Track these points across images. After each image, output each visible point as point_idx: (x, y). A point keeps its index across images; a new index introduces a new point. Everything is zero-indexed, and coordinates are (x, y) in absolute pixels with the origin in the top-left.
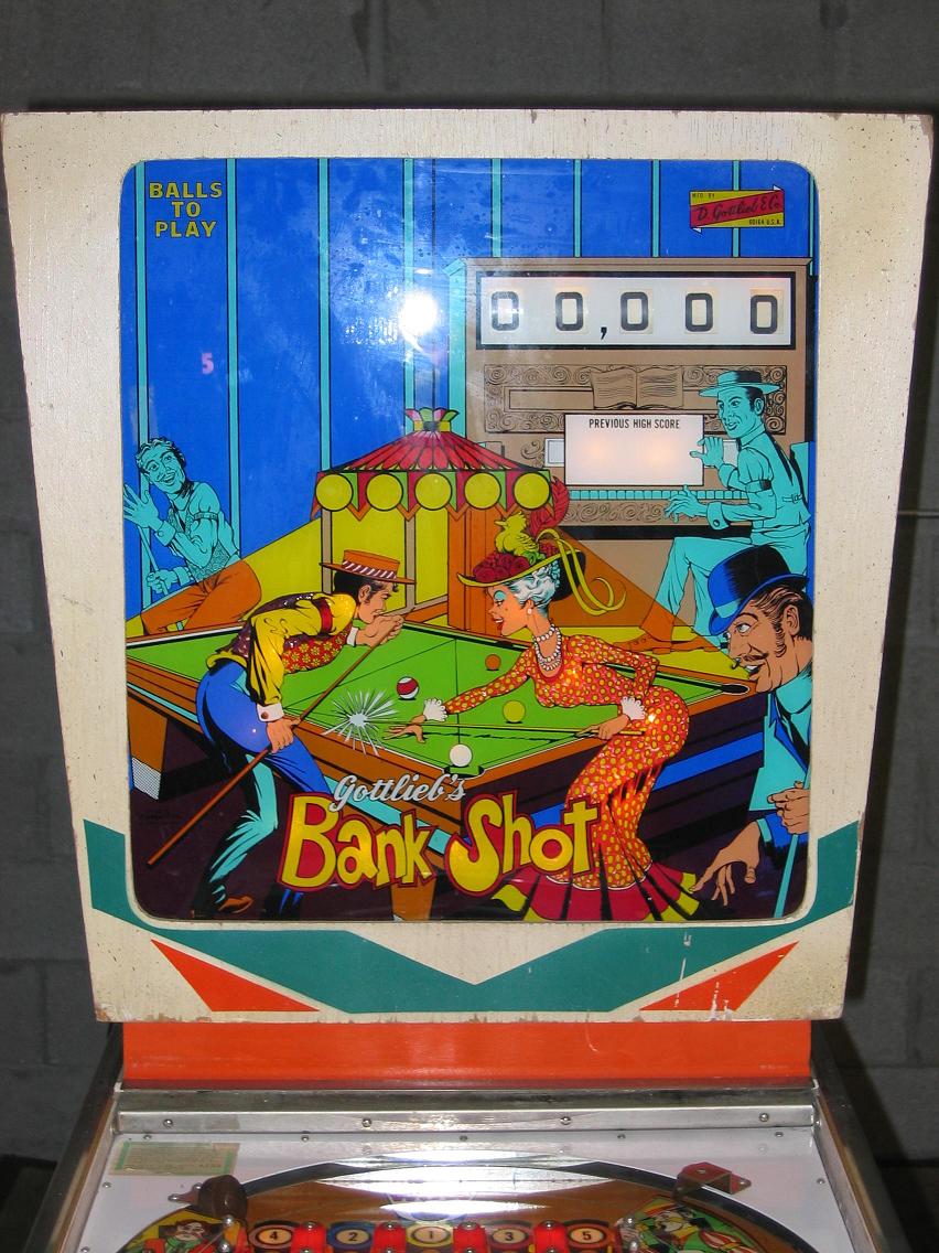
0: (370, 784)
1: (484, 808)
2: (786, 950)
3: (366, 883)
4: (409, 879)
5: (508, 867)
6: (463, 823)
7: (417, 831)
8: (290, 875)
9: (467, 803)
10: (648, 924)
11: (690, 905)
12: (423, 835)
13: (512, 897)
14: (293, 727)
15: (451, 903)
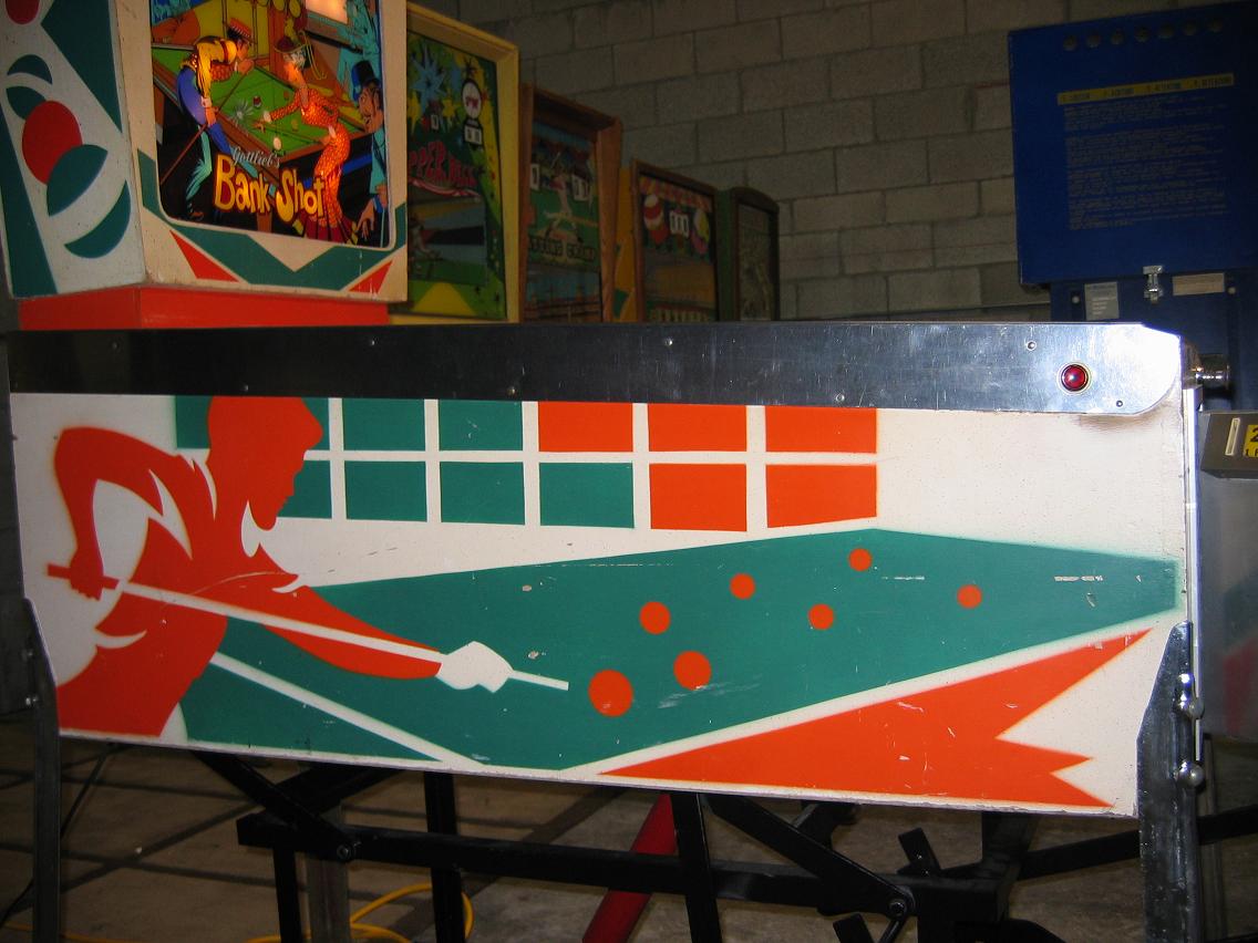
0: (246, 153)
1: (286, 175)
2: (389, 264)
3: (247, 210)
4: (262, 211)
5: (297, 210)
6: (280, 181)
7: (264, 183)
8: (218, 202)
9: (281, 171)
10: (344, 245)
11: (355, 239)
12: (267, 186)
13: (298, 226)
14: (216, 114)
15: (280, 227)
